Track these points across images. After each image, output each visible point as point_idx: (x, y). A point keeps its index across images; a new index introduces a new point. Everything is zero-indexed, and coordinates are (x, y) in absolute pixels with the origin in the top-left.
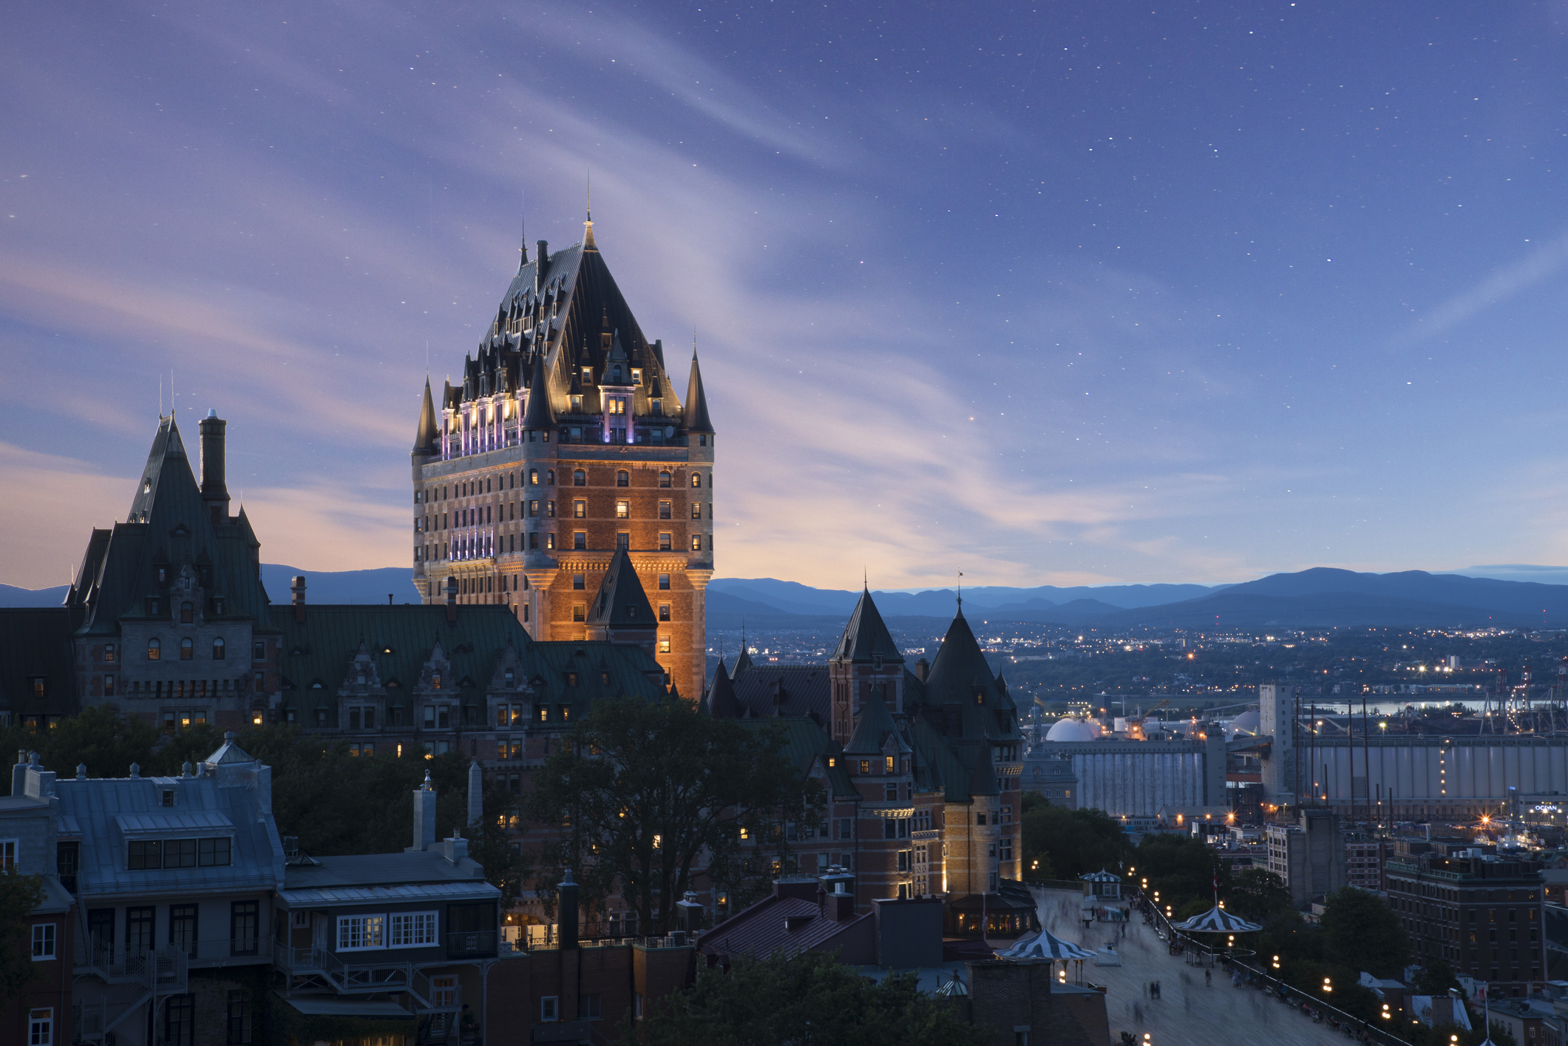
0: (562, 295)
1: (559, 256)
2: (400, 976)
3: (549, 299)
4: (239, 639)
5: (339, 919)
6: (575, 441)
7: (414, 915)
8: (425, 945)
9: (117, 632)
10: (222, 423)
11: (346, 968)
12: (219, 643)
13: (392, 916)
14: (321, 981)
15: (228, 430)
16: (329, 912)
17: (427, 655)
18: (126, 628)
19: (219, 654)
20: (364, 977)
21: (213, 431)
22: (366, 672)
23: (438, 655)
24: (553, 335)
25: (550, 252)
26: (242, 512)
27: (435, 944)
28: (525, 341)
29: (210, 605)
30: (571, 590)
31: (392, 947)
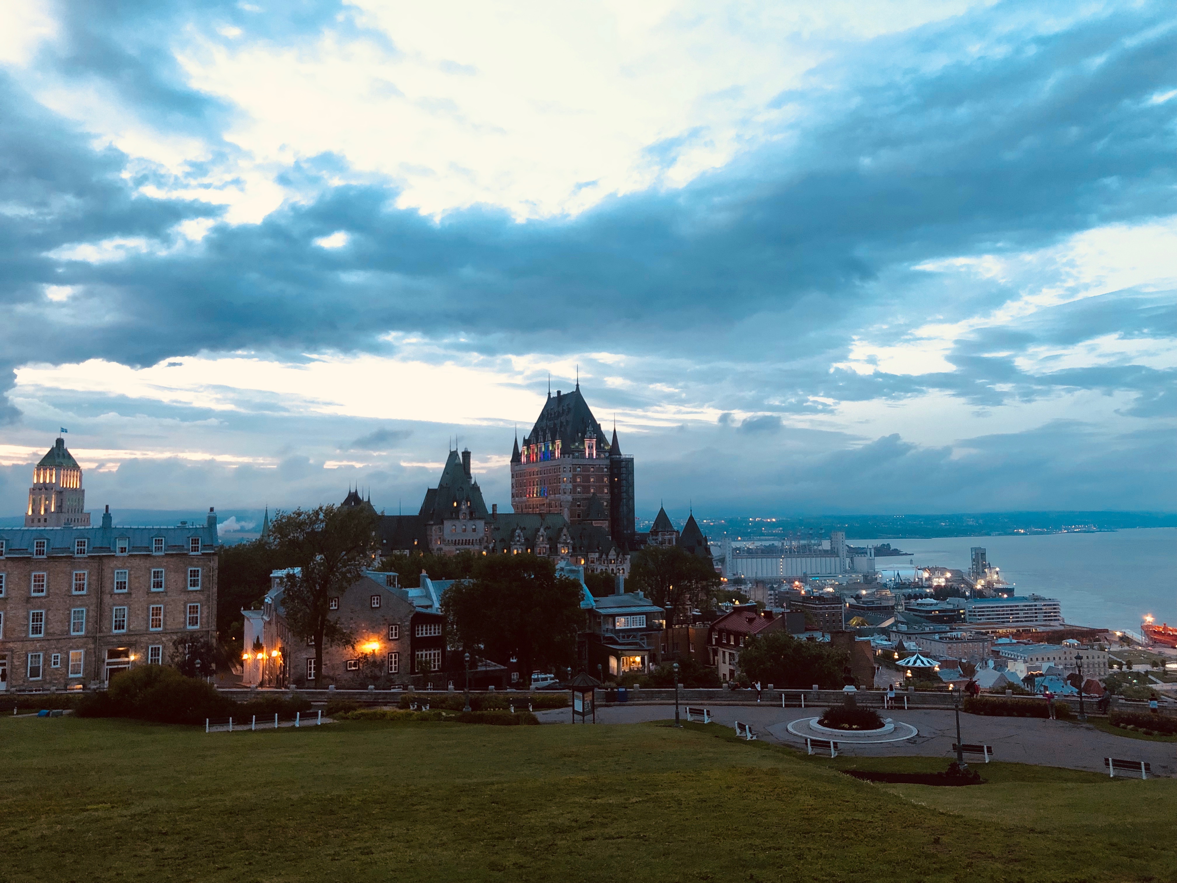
0: (569, 409)
1: (565, 395)
2: (634, 637)
3: (563, 410)
4: (480, 525)
5: (617, 618)
6: (577, 458)
7: (638, 616)
8: (641, 627)
9: (442, 523)
10: (469, 453)
11: (621, 634)
12: (474, 527)
13: (632, 617)
14: (611, 638)
15: (472, 455)
16: (613, 616)
17: (538, 530)
18: (445, 522)
19: (474, 530)
20: (624, 637)
21: (467, 455)
22: (519, 536)
23: (542, 530)
24: (567, 421)
25: (562, 394)
26: (475, 482)
27: (645, 626)
28: (555, 425)
29: (471, 514)
30: (577, 508)
31: (633, 627)
